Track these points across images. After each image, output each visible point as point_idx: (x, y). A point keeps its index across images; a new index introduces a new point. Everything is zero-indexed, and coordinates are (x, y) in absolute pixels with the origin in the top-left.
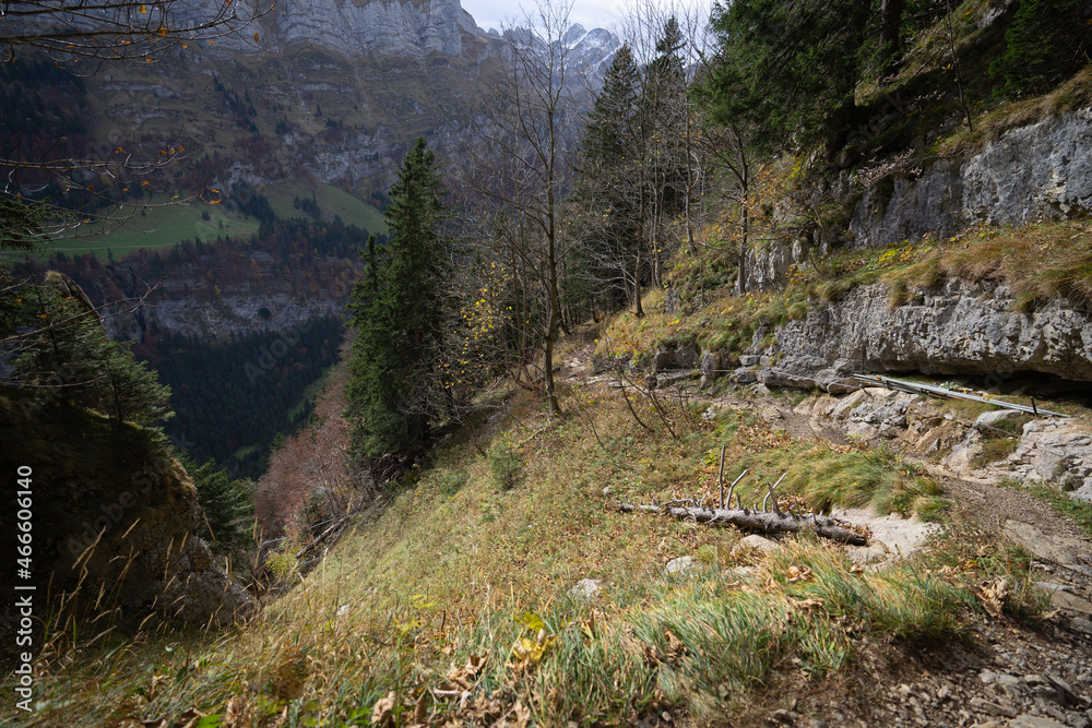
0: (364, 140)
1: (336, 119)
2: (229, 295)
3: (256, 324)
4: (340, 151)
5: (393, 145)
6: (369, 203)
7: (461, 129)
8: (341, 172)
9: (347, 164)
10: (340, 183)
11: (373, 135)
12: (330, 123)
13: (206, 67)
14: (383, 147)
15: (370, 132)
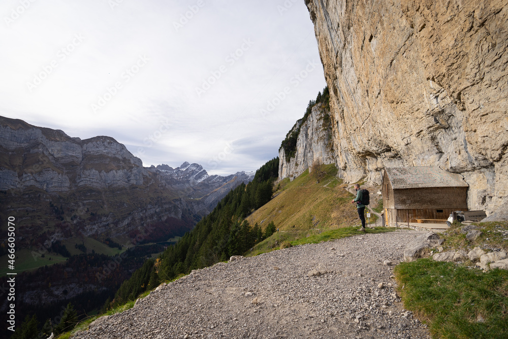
0: (104, 219)
1: (94, 212)
2: (53, 286)
3: (61, 297)
4: (95, 224)
5: (115, 220)
6: (104, 243)
7: (141, 211)
8: (93, 232)
9: (96, 229)
10: (93, 236)
11: (108, 217)
12: (92, 214)
13: (47, 199)
14: (111, 220)
15: (107, 216)
